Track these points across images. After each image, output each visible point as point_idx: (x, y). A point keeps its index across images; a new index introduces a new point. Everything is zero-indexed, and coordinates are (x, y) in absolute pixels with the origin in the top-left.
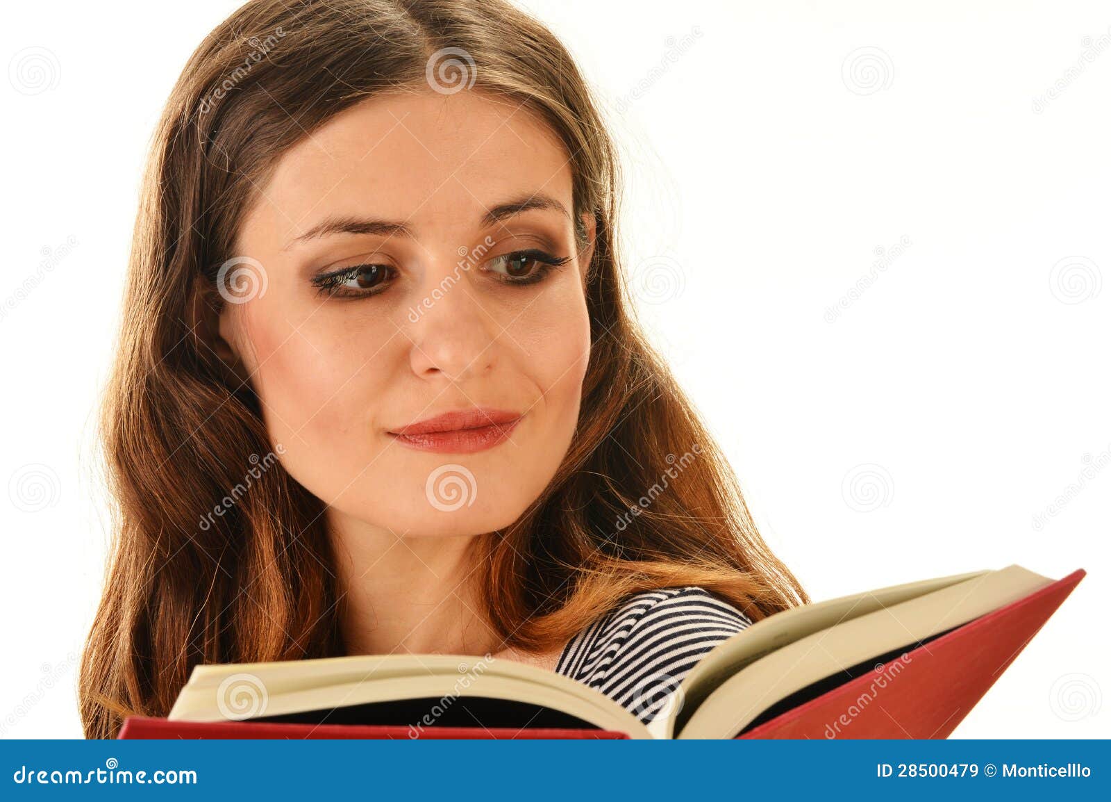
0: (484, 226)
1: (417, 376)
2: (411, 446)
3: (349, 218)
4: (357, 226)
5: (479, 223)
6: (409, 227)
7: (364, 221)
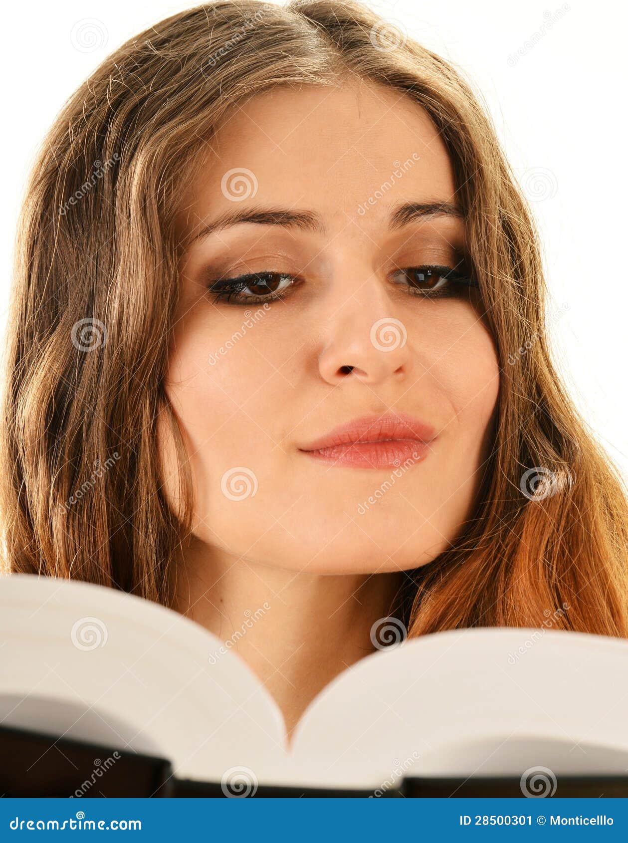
0: (394, 225)
1: (327, 383)
2: (325, 462)
3: (250, 209)
4: (260, 215)
5: (389, 221)
6: (315, 218)
7: (267, 210)
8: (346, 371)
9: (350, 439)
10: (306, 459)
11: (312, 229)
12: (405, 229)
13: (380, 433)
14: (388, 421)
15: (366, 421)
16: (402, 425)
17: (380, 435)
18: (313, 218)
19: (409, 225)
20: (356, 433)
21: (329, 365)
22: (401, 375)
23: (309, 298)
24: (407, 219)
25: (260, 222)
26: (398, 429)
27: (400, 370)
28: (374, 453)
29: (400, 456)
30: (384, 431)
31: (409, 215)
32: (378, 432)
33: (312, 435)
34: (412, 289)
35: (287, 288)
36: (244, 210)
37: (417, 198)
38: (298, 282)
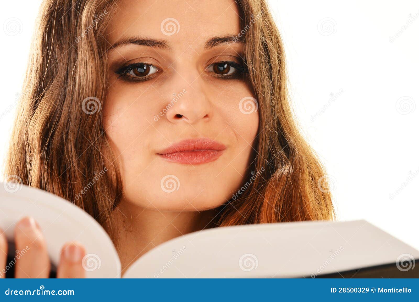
0: (207, 47)
1: (170, 122)
2: (168, 160)
3: (136, 37)
4: (140, 41)
5: (205, 45)
6: (167, 44)
7: (144, 39)
8: (179, 116)
9: (180, 150)
10: (159, 158)
11: (165, 48)
12: (213, 49)
13: (194, 147)
14: (198, 142)
15: (188, 141)
16: (205, 144)
17: (194, 148)
18: (166, 43)
19: (215, 47)
20: (183, 147)
21: (171, 113)
22: (207, 119)
23: (164, 79)
24: (213, 45)
25: (140, 44)
26: (203, 145)
27: (206, 116)
28: (191, 157)
29: (203, 158)
30: (196, 147)
31: (215, 43)
32: (193, 147)
33: (163, 146)
34: (217, 75)
35: (155, 73)
36: (133, 38)
37: (219, 34)
38: (160, 71)
